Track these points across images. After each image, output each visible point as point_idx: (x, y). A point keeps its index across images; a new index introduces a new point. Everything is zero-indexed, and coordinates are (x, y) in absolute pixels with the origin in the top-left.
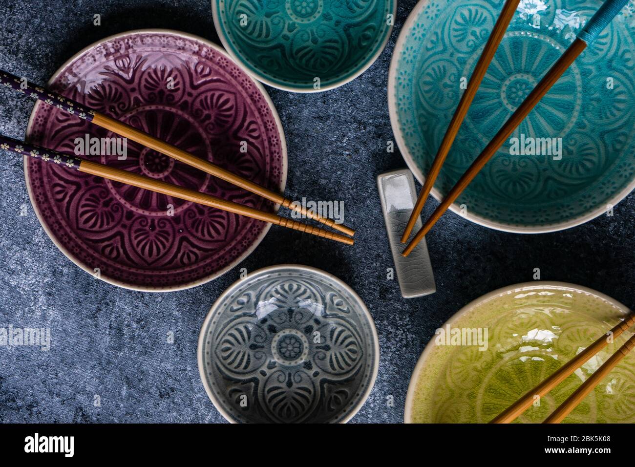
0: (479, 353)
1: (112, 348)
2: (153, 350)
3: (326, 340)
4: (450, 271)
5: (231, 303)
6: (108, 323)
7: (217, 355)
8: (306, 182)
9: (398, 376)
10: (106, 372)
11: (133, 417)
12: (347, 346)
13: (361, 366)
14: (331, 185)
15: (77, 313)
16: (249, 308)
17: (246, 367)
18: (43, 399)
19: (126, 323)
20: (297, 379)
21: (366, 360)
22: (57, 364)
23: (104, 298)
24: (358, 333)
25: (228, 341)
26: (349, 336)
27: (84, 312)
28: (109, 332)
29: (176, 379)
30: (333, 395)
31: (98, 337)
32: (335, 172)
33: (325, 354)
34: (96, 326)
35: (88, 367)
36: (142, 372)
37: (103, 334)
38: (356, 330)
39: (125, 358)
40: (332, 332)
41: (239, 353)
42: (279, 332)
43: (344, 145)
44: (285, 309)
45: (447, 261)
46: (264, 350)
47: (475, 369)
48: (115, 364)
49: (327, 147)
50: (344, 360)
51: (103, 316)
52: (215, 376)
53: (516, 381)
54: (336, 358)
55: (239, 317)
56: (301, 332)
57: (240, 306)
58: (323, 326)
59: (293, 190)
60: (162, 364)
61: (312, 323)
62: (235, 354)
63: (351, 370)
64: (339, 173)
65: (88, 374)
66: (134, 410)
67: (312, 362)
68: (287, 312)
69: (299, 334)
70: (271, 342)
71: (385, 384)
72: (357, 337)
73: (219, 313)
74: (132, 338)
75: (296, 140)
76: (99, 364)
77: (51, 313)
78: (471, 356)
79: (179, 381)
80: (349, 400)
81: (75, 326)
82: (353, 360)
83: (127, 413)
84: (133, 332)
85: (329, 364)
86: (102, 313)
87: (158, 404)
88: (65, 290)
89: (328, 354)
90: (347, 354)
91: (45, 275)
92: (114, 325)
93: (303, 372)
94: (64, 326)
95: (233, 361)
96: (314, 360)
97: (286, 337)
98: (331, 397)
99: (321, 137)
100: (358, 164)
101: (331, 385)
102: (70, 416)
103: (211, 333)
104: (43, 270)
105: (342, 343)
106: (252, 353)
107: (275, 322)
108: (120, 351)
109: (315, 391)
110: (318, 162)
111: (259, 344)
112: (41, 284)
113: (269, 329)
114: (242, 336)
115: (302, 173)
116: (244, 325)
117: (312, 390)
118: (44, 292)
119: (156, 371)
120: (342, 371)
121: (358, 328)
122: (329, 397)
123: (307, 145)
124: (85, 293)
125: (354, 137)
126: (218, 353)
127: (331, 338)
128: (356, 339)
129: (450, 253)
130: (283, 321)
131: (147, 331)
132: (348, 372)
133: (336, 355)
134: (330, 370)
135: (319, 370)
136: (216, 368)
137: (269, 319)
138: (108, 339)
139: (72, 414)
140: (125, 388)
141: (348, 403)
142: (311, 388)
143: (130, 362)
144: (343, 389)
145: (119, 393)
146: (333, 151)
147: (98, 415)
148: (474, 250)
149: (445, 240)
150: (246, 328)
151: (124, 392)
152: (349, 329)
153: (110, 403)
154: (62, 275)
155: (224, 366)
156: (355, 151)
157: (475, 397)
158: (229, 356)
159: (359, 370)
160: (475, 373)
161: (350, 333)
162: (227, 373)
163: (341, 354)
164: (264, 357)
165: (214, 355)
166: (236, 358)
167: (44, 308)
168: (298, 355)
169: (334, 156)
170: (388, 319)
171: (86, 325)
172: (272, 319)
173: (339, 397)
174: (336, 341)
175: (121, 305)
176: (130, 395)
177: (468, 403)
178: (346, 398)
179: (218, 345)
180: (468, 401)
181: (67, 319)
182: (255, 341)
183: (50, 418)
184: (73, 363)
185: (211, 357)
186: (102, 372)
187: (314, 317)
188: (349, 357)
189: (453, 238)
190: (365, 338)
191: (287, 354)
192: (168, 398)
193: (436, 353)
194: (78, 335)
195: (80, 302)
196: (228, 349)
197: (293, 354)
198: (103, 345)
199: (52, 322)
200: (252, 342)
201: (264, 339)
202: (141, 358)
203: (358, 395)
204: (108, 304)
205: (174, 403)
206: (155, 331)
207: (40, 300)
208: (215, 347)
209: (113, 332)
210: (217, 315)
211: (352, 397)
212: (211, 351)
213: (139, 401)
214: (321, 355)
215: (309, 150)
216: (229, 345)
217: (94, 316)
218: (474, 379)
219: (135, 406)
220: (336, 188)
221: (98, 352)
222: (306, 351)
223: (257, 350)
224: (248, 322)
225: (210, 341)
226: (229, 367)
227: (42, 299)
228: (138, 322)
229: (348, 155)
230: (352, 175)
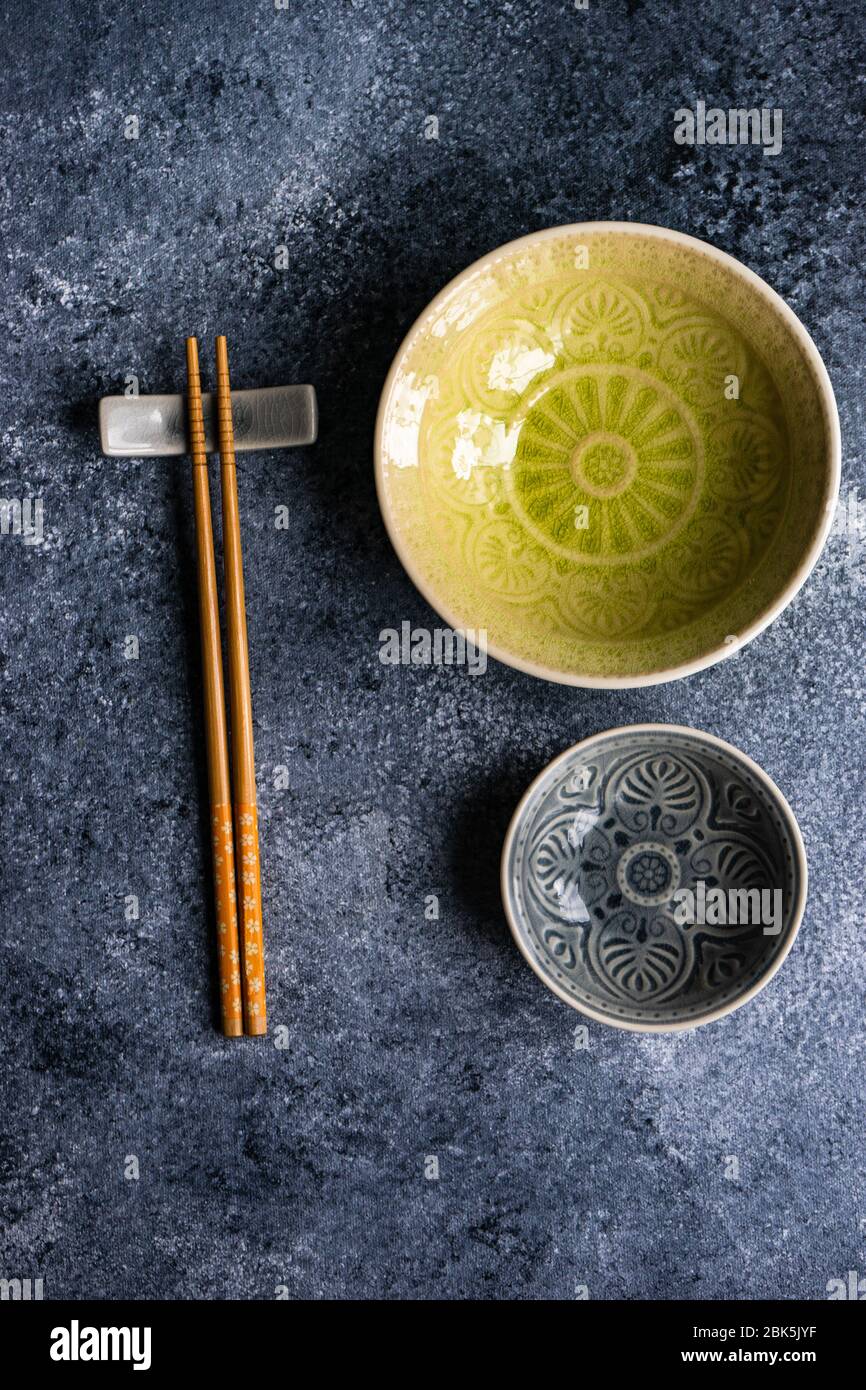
0: (491, 541)
1: (378, 1156)
2: (394, 1087)
3: (642, 812)
4: (354, 567)
5: (559, 966)
6: (335, 1156)
7: (645, 1000)
8: (160, 779)
9: (514, 684)
10: (417, 1174)
11: (502, 1142)
12: (654, 777)
13: (688, 757)
14: (174, 738)
15: (309, 1203)
16: (573, 936)
17: (675, 953)
18: (444, 1291)
19: (340, 1124)
20: (703, 867)
21: (677, 748)
22: (389, 1256)
23: (292, 1154)
24: (632, 757)
25: (626, 980)
26: (638, 772)
27: (309, 1192)
28: (351, 1155)
29: (452, 1059)
30: (735, 810)
31: (355, 1176)
32: (153, 727)
33: (667, 816)
34: (336, 1176)
35: (403, 1203)
36: (429, 1113)
37: (351, 1167)
38: (627, 760)
39: (400, 1138)
40: (628, 799)
41: (649, 963)
42: (619, 890)
43: (111, 704)
44: (583, 875)
45: (336, 568)
46: (649, 919)
47: (518, 553)
48: (406, 1158)
49: (109, 733)
50: (678, 785)
51: (321, 1161)
52: (680, 1006)
53: (552, 489)
54: (674, 797)
55: (586, 955)
56: (624, 852)
57: (567, 951)
58: (618, 813)
59: (171, 802)
60: (422, 1076)
61: (611, 833)
62: (649, 968)
63: (695, 775)
64: (155, 721)
65: (417, 1206)
66: (491, 1139)
67: (677, 839)
68: (588, 874)
69: (628, 856)
70: (637, 906)
71: (522, 708)
72: (637, 759)
73: (573, 988)
74: (368, 1118)
75: (89, 782)
76: (402, 1183)
77: (300, 1248)
78: (492, 556)
79: (455, 1054)
80: (744, 783)
81: (330, 1212)
82: (678, 769)
83: (495, 1152)
84: (357, 1115)
85: (684, 812)
86: (316, 1162)
87: (488, 1096)
88: (266, 1217)
89: (666, 811)
90: (668, 779)
91: (235, 1246)
92: (340, 1145)
93: (692, 857)
94: (326, 1230)
95: (661, 973)
96: (674, 836)
97: (631, 879)
98: (739, 814)
99: (92, 741)
100: (146, 687)
101: (719, 812)
102: (480, 1250)
103: (604, 1005)
104: (225, 1249)
105: (649, 786)
106: (652, 940)
107: (603, 895)
108: (386, 1143)
109: (727, 840)
110: (131, 752)
111: (638, 928)
112: (249, 1256)
113: (614, 907)
114: (621, 953)
115: (145, 782)
116: (602, 947)
117: (725, 844)
118: (262, 1253)
119: (432, 1089)
120: (697, 790)
121: (623, 757)
122: (740, 818)
123: (99, 767)
124: (277, 1184)
125: (102, 686)
126: (643, 997)
127: (639, 802)
128: (642, 760)
129: (323, 562)
130: (602, 881)
131: (361, 1091)
132: (698, 781)
133: (669, 798)
134: (693, 811)
135: (692, 830)
136: (668, 1004)
137: (597, 905)
138: (362, 1160)
139: (478, 1247)
140: (450, 1148)
141: (748, 787)
142: (722, 846)
143: (408, 1131)
144: (726, 793)
145: (457, 1158)
146: (117, 724)
147: (488, 1202)
148: (325, 521)
149: (301, 565)
150: (607, 945)
151: (458, 1151)
152: (626, 772)
153: (472, 1177)
154: (240, 1217)
155: (666, 989)
156: (126, 687)
157: (566, 562)
158: (651, 979)
159: (696, 763)
160: (524, 553)
161: (633, 770)
162: (679, 985)
163: (668, 789)
164: (661, 920)
165: (645, 1004)
166: (656, 968)
167: (289, 1260)
168: (663, 862)
169: (126, 724)
170: (415, 684)
171: (331, 1192)
172: (598, 899)
173: (737, 800)
174: (646, 795)
175: (310, 1126)
176: (465, 1141)
177: (573, 576)
178: (740, 789)
179: (628, 995)
180: (569, 575)
181: (315, 1224)
182: (632, 932)
183: (478, 1285)
184: (392, 1228)
185: (647, 1009)
186: (416, 1181)
187: (601, 828)
188: (673, 775)
189: (299, 552)
190: (640, 746)
191: (660, 880)
192: (481, 1078)
193: (466, 612)
194: (346, 1210)
195: (291, 1196)
196: (640, 981)
197: (660, 871)
198: (371, 1172)
199: (315, 1250)
200: (633, 938)
201: (630, 917)
202: (405, 1110)
203: (735, 768)
204: (303, 1149)
205: (489, 1070)
206: (363, 1077)
207: (275, 1262)
208: (630, 1001)
209: (352, 1149)
210: (574, 992)
211: (738, 778)
212: (637, 1008)
213: (478, 1128)
214: (668, 823)
215: (109, 763)
216: (633, 978)
217: (319, 1178)
218: (534, 559)
219: (485, 1137)
220: (180, 730)
221: (381, 1182)
222: (658, 848)
223: (647, 930)
224: (598, 940)
225: (618, 1007)
226: (670, 981)
227: (273, 1259)
228: (342, 1103)
229: (129, 701)
230: (163, 701)
